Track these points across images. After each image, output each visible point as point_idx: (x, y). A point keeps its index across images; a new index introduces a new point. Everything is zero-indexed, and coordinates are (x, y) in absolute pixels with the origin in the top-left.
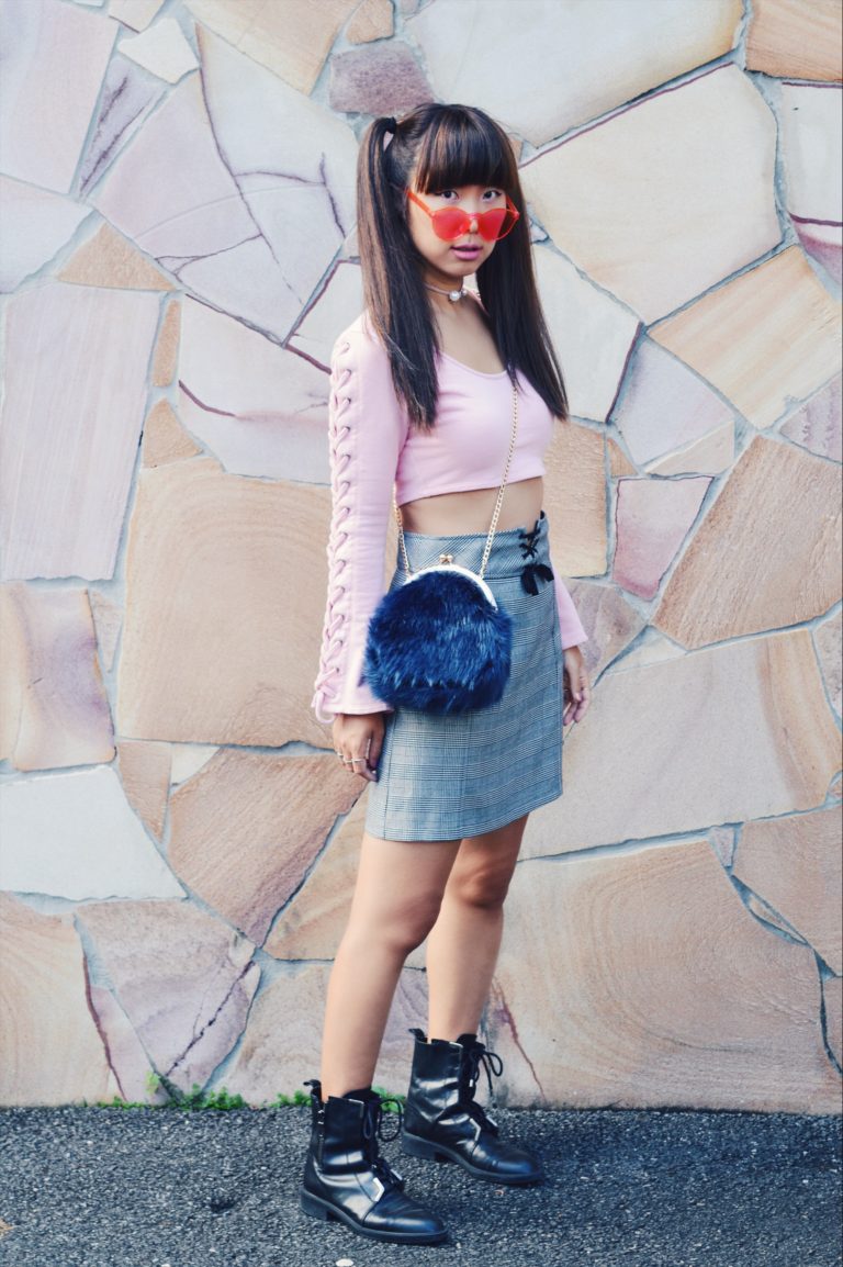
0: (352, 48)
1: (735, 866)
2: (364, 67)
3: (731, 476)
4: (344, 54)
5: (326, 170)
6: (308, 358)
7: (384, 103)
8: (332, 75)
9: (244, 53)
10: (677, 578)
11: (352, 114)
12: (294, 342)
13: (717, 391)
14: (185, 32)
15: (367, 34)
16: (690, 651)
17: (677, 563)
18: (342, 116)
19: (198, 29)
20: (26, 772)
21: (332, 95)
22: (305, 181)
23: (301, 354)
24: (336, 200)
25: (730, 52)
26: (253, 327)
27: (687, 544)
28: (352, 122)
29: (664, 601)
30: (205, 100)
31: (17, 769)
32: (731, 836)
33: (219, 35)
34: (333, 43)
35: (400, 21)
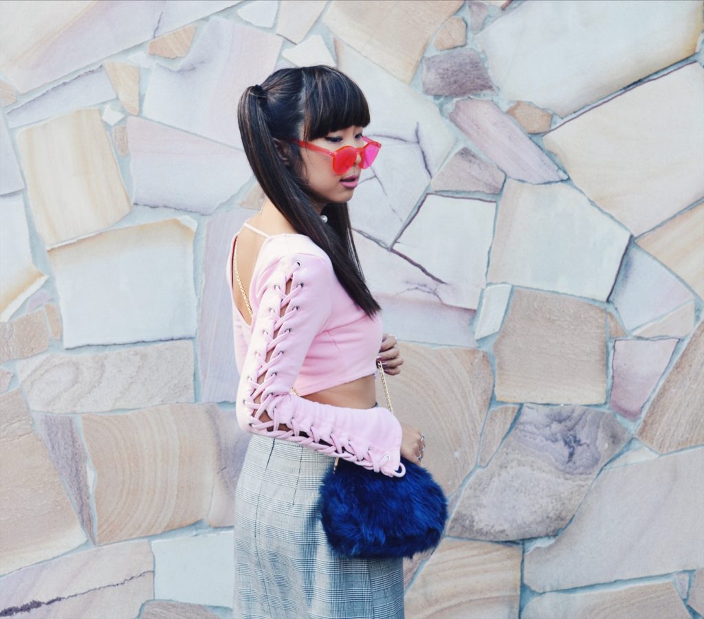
0: (438, 53)
1: (690, 598)
2: (446, 65)
3: (692, 338)
4: (432, 57)
5: (420, 134)
6: (405, 258)
7: (459, 89)
8: (424, 71)
9: (366, 57)
10: (654, 406)
11: (437, 96)
12: (396, 247)
13: (682, 281)
14: (327, 44)
15: (448, 43)
16: (661, 455)
17: (654, 396)
18: (431, 98)
19: (335, 42)
20: (216, 528)
21: (424, 84)
22: (405, 141)
23: (401, 255)
24: (426, 153)
25: (694, 54)
26: (369, 237)
27: (661, 383)
28: (437, 102)
29: (645, 421)
31: (210, 526)
32: (687, 579)
33: (349, 46)
34: (424, 49)
35: (470, 35)
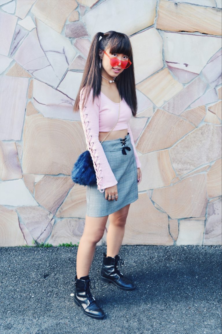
0: (70, 23)
1: (152, 198)
2: (73, 27)
3: (152, 117)
4: (68, 24)
5: (65, 50)
6: (61, 92)
7: (77, 35)
8: (66, 29)
9: (46, 24)
10: (141, 139)
11: (70, 38)
12: (58, 89)
13: (149, 99)
14: (33, 19)
15: (73, 20)
16: (143, 154)
17: (141, 136)
18: (68, 38)
19: (35, 19)
20: (4, 181)
21: (65, 34)
22: (60, 53)
23: (60, 91)
24: (67, 57)
25: (153, 25)
26: (49, 85)
27: (143, 132)
28: (70, 40)
29: (138, 144)
30: (37, 35)
31: (2, 180)
32: (151, 192)
33: (40, 20)
34: (65, 22)
35: (80, 17)
